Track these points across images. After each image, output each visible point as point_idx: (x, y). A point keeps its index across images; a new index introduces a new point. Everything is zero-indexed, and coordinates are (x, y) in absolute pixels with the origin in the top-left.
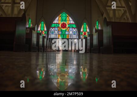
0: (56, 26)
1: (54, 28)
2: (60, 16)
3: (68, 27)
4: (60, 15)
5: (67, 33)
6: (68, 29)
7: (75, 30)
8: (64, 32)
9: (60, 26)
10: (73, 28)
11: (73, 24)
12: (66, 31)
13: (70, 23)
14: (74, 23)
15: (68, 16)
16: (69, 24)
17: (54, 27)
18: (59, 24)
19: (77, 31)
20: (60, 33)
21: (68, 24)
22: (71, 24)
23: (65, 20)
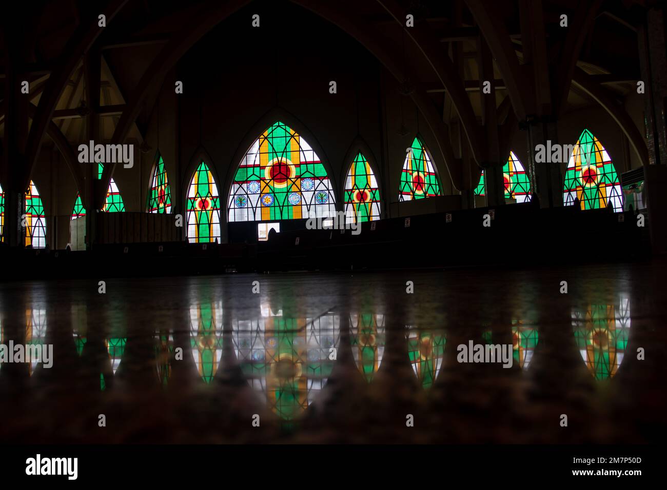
0: (254, 178)
1: (245, 186)
2: (266, 138)
3: (297, 177)
4: (266, 134)
5: (294, 199)
6: (298, 183)
7: (322, 187)
8: (281, 198)
9: (266, 174)
10: (315, 178)
11: (314, 163)
12: (288, 192)
13: (303, 160)
14: (317, 159)
15: (292, 136)
16: (301, 163)
17: (247, 182)
18: (264, 168)
19: (330, 188)
20: (268, 200)
21: (296, 166)
22: (306, 163)
23: (285, 151)
